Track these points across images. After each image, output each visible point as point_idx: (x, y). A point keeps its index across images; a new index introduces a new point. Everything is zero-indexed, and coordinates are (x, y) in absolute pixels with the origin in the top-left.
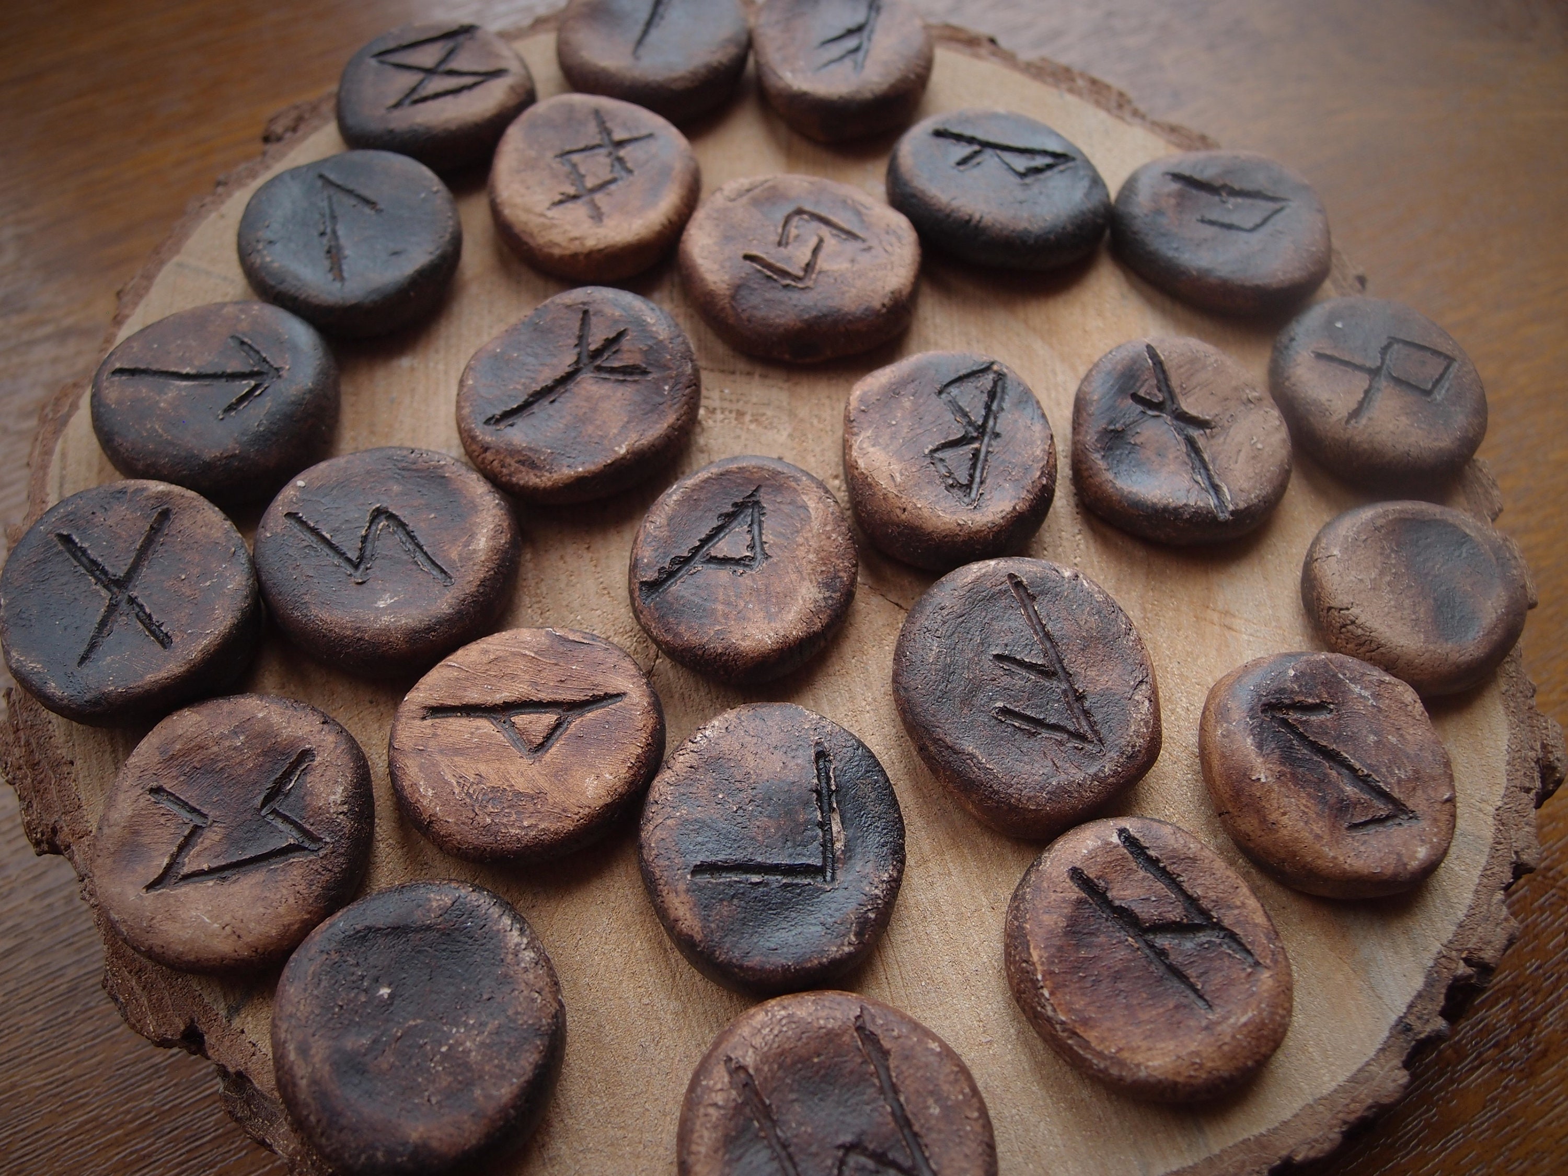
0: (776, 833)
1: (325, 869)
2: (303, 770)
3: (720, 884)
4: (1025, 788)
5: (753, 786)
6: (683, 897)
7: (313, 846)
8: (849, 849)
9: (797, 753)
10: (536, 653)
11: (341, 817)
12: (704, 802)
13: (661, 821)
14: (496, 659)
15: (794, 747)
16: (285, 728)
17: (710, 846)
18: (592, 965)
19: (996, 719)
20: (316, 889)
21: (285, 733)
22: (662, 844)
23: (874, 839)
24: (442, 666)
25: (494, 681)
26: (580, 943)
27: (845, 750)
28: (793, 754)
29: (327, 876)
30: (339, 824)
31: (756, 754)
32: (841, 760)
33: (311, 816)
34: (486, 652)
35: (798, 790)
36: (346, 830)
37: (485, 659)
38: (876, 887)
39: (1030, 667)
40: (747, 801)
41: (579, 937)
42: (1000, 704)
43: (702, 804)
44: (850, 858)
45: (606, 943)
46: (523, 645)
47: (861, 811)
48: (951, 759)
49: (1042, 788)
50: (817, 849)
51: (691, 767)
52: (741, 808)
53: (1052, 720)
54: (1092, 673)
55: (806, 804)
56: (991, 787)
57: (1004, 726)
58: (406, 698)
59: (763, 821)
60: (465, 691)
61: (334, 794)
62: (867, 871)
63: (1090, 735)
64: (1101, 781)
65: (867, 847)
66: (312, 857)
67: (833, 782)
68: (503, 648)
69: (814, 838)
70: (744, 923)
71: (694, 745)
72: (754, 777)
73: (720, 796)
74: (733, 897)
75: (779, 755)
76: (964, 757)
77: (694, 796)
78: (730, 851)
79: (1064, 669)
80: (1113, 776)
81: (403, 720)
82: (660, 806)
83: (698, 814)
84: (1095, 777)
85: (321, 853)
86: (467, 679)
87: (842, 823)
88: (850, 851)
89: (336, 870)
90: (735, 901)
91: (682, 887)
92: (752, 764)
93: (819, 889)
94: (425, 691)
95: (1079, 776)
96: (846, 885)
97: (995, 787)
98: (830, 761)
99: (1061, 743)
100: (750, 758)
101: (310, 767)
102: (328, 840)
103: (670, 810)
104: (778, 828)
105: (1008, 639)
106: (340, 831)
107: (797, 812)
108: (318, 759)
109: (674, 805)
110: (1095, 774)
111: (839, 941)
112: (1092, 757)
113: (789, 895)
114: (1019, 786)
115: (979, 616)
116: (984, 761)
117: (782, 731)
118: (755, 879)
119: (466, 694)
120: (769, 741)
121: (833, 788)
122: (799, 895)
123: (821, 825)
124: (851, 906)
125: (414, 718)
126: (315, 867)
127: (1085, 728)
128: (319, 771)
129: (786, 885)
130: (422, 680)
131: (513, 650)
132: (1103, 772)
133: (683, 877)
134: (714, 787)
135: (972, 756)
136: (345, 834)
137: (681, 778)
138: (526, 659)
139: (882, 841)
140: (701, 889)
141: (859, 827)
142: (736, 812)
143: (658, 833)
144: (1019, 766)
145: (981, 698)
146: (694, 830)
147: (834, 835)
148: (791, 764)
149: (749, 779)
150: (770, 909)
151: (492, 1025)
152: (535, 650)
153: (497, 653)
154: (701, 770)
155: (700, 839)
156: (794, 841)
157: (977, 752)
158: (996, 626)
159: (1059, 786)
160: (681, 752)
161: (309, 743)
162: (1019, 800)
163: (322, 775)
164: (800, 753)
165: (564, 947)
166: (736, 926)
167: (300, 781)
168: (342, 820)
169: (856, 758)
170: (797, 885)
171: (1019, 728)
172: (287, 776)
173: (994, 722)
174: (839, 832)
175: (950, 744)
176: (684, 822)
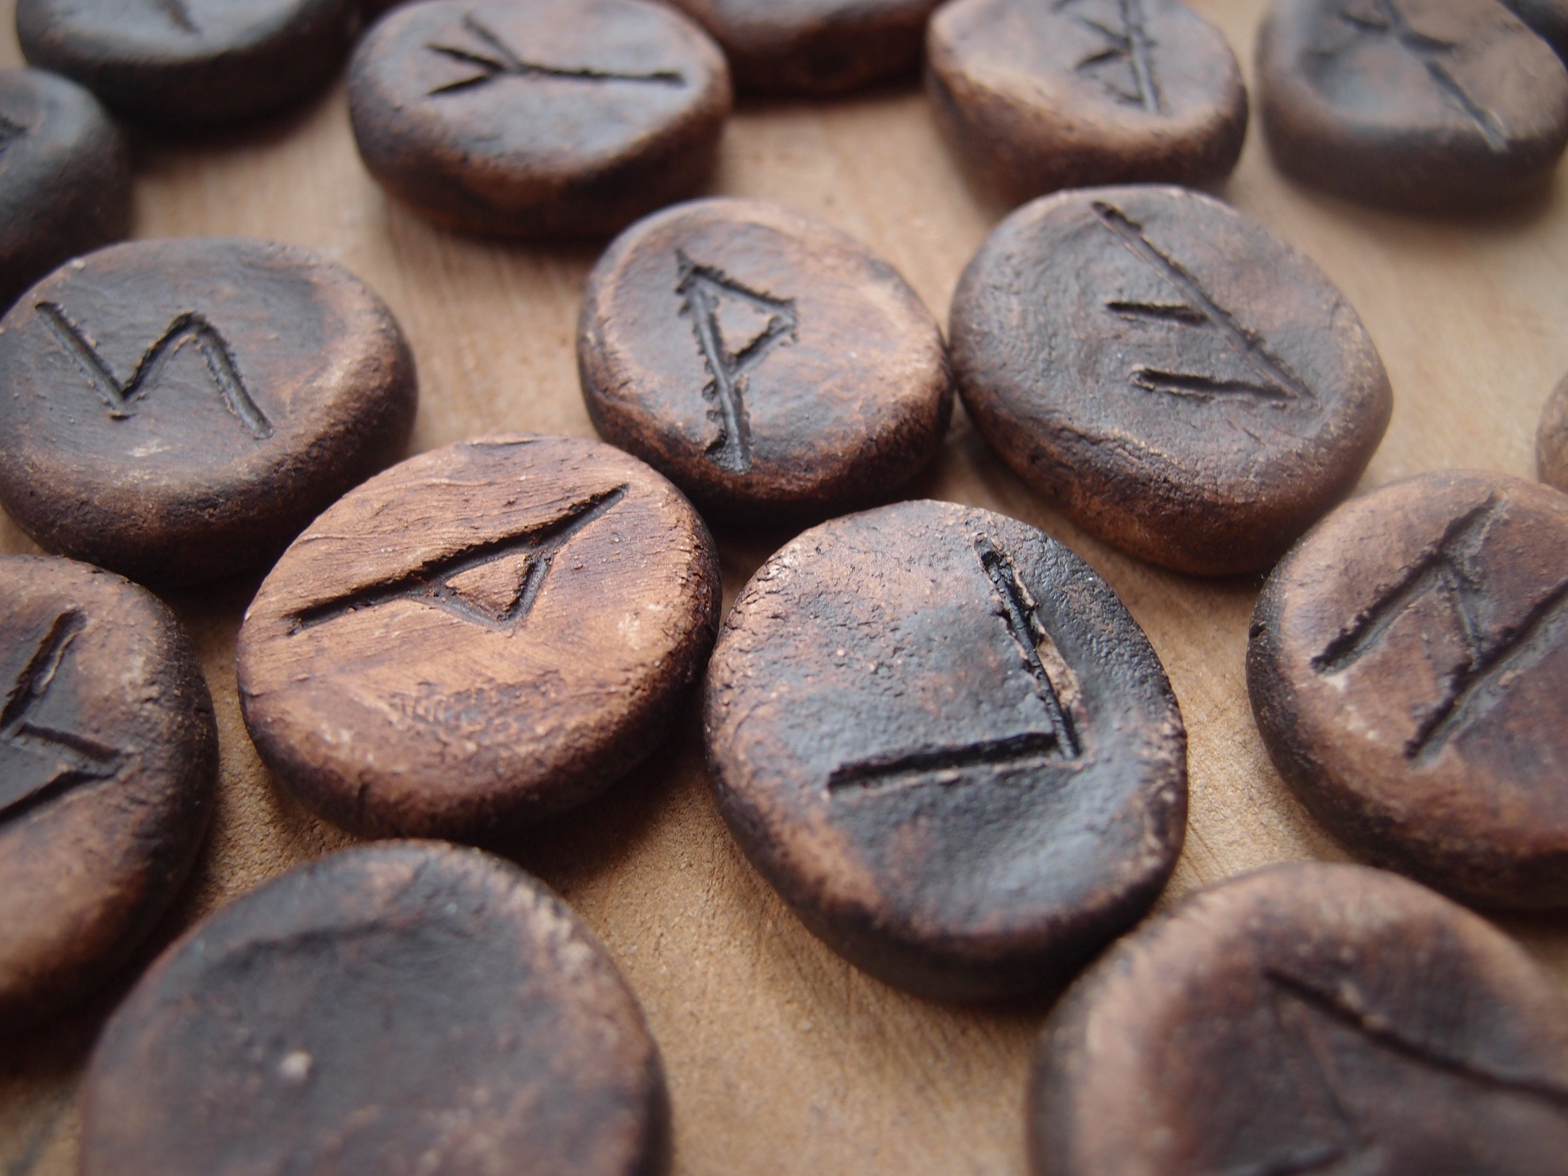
0: (957, 693)
1: (134, 800)
2: (67, 646)
3: (883, 797)
4: (1220, 473)
5: (892, 625)
6: (825, 833)
7: (105, 769)
8: (1088, 695)
9: (950, 562)
10: (449, 477)
11: (149, 706)
12: (814, 669)
13: (744, 713)
14: (386, 506)
15: (941, 555)
16: (25, 587)
17: (848, 735)
18: (691, 979)
19: (1140, 387)
20: (123, 839)
21: (25, 596)
22: (758, 751)
23: (1124, 674)
24: (296, 546)
25: (394, 538)
26: (663, 941)
27: (1026, 545)
28: (943, 565)
29: (140, 812)
30: (147, 719)
31: (881, 575)
32: (1026, 559)
33: (93, 717)
34: (365, 501)
35: (970, 617)
36: (162, 728)
37: (367, 512)
38: (1160, 748)
39: (1166, 312)
40: (890, 651)
41: (658, 932)
42: (1139, 367)
43: (811, 671)
44: (1097, 710)
45: (710, 935)
46: (423, 474)
47: (1085, 633)
48: (1088, 454)
49: (1246, 470)
50: (1035, 706)
51: (775, 617)
52: (881, 664)
53: (1224, 376)
54: (1260, 306)
55: (993, 636)
56: (1166, 480)
57: (1154, 396)
58: (248, 615)
59: (928, 678)
60: (350, 567)
61: (130, 670)
62: (1133, 725)
63: (1287, 389)
64: (1330, 446)
65: (1117, 687)
66: (105, 785)
67: (1025, 594)
68: (392, 488)
69: (1025, 690)
70: (949, 855)
71: (770, 583)
72: (889, 611)
73: (840, 652)
74: (917, 814)
75: (920, 572)
76: (1110, 446)
77: (793, 661)
78: (884, 738)
79: (1215, 308)
80: (1345, 438)
81: (254, 647)
82: (737, 691)
83: (809, 688)
84: (1319, 441)
85: (122, 775)
86: (346, 550)
87: (1064, 656)
88: (1092, 698)
89: (156, 799)
90: (923, 821)
91: (816, 814)
92: (879, 592)
93: (1062, 772)
94: (278, 590)
95: (1296, 445)
96: (1106, 755)
97: (1173, 479)
98: (1009, 565)
99: (1249, 406)
100: (873, 583)
101: (78, 640)
102: (130, 748)
103: (756, 692)
104: (958, 684)
105: (1119, 282)
106: (150, 730)
107: (981, 653)
108: (91, 623)
109: (763, 682)
110: (1319, 438)
111: (1130, 851)
112: (1304, 416)
113: (1014, 792)
114: (1209, 472)
115: (1066, 262)
116: (1143, 444)
117: (912, 536)
118: (948, 775)
119: (353, 571)
120: (896, 555)
121: (1030, 602)
122: (1032, 787)
123: (1028, 666)
124: (1130, 787)
125: (273, 638)
126: (114, 801)
127: (1276, 380)
128: (96, 640)
129: (1004, 776)
130: (267, 580)
131: (409, 484)
132: (1328, 432)
133: (815, 798)
134: (824, 641)
135: (1123, 443)
136: (160, 735)
137: (761, 637)
138: (438, 491)
139: (1137, 674)
140: (853, 812)
141: (1093, 659)
142: (876, 672)
143: (747, 735)
144: (1197, 447)
145: (1107, 365)
146: (812, 715)
147: (1054, 680)
148: (948, 579)
149: (881, 616)
150: (989, 822)
151: (525, 1095)
152: (446, 473)
153: (384, 497)
154: (793, 618)
155: (825, 728)
156: (992, 702)
157: (1128, 435)
158: (1096, 269)
159: (1269, 463)
160: (749, 599)
161: (72, 601)
162: (1216, 492)
163: (103, 646)
164: (954, 561)
165: (634, 955)
166: (938, 864)
167: (65, 665)
168: (151, 712)
169: (1049, 555)
170: (1021, 772)
171: (1179, 395)
172: (39, 664)
173: (1137, 393)
174: (1063, 673)
175: (1081, 431)
176: (790, 706)
